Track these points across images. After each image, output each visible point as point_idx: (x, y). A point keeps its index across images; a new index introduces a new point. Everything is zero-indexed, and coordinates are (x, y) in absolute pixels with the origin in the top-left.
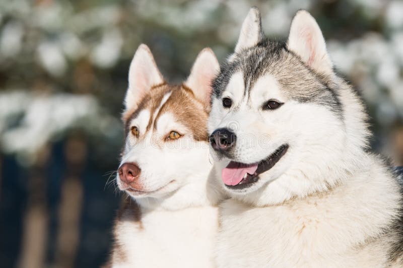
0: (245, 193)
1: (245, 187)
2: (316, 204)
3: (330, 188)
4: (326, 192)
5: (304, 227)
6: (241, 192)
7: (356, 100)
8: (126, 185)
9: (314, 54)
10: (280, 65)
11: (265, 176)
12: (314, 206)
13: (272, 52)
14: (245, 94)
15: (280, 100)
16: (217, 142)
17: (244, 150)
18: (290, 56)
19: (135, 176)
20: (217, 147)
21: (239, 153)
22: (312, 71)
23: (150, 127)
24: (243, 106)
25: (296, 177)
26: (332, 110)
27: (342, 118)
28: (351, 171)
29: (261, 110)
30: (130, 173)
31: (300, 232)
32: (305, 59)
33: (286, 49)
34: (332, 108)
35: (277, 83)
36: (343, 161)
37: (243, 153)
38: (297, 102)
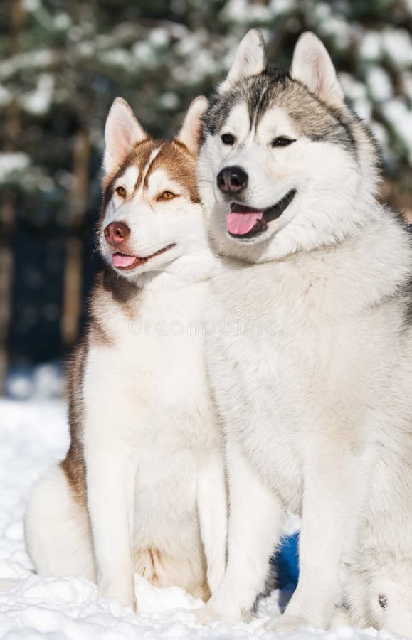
0: (252, 243)
1: (254, 236)
2: (323, 260)
3: (338, 242)
4: (335, 246)
5: (311, 285)
6: (247, 241)
7: (368, 140)
8: (113, 248)
9: (322, 82)
10: (288, 96)
11: (273, 225)
12: (320, 262)
13: (276, 80)
14: (251, 128)
15: (291, 136)
16: (226, 182)
17: (256, 192)
18: (296, 86)
19: (123, 237)
20: (226, 188)
21: (251, 195)
22: (323, 104)
23: (139, 185)
24: (250, 143)
25: (303, 226)
26: (346, 150)
27: (356, 158)
28: (362, 224)
29: (270, 147)
30: (118, 233)
31: (307, 292)
32: (312, 89)
33: (290, 78)
34: (345, 147)
35: (287, 116)
36: (354, 209)
37: (255, 195)
38: (309, 140)
